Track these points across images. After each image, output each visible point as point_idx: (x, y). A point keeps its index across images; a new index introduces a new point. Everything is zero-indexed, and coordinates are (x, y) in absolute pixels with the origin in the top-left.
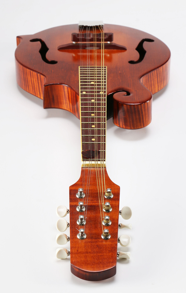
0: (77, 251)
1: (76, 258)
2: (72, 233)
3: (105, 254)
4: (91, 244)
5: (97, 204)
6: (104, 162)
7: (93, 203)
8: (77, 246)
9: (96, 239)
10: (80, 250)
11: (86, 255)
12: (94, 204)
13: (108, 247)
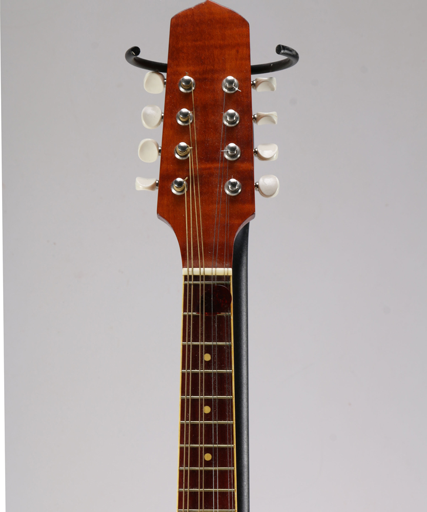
0: (238, 52)
1: (240, 35)
2: (248, 94)
3: (190, 44)
4: (214, 67)
5: (203, 166)
6: (186, 274)
7: (210, 168)
8: (238, 62)
9: (205, 79)
10: (234, 52)
11: (222, 42)
12: (208, 166)
13: (183, 59)
